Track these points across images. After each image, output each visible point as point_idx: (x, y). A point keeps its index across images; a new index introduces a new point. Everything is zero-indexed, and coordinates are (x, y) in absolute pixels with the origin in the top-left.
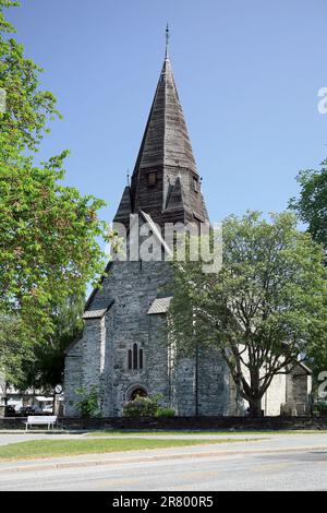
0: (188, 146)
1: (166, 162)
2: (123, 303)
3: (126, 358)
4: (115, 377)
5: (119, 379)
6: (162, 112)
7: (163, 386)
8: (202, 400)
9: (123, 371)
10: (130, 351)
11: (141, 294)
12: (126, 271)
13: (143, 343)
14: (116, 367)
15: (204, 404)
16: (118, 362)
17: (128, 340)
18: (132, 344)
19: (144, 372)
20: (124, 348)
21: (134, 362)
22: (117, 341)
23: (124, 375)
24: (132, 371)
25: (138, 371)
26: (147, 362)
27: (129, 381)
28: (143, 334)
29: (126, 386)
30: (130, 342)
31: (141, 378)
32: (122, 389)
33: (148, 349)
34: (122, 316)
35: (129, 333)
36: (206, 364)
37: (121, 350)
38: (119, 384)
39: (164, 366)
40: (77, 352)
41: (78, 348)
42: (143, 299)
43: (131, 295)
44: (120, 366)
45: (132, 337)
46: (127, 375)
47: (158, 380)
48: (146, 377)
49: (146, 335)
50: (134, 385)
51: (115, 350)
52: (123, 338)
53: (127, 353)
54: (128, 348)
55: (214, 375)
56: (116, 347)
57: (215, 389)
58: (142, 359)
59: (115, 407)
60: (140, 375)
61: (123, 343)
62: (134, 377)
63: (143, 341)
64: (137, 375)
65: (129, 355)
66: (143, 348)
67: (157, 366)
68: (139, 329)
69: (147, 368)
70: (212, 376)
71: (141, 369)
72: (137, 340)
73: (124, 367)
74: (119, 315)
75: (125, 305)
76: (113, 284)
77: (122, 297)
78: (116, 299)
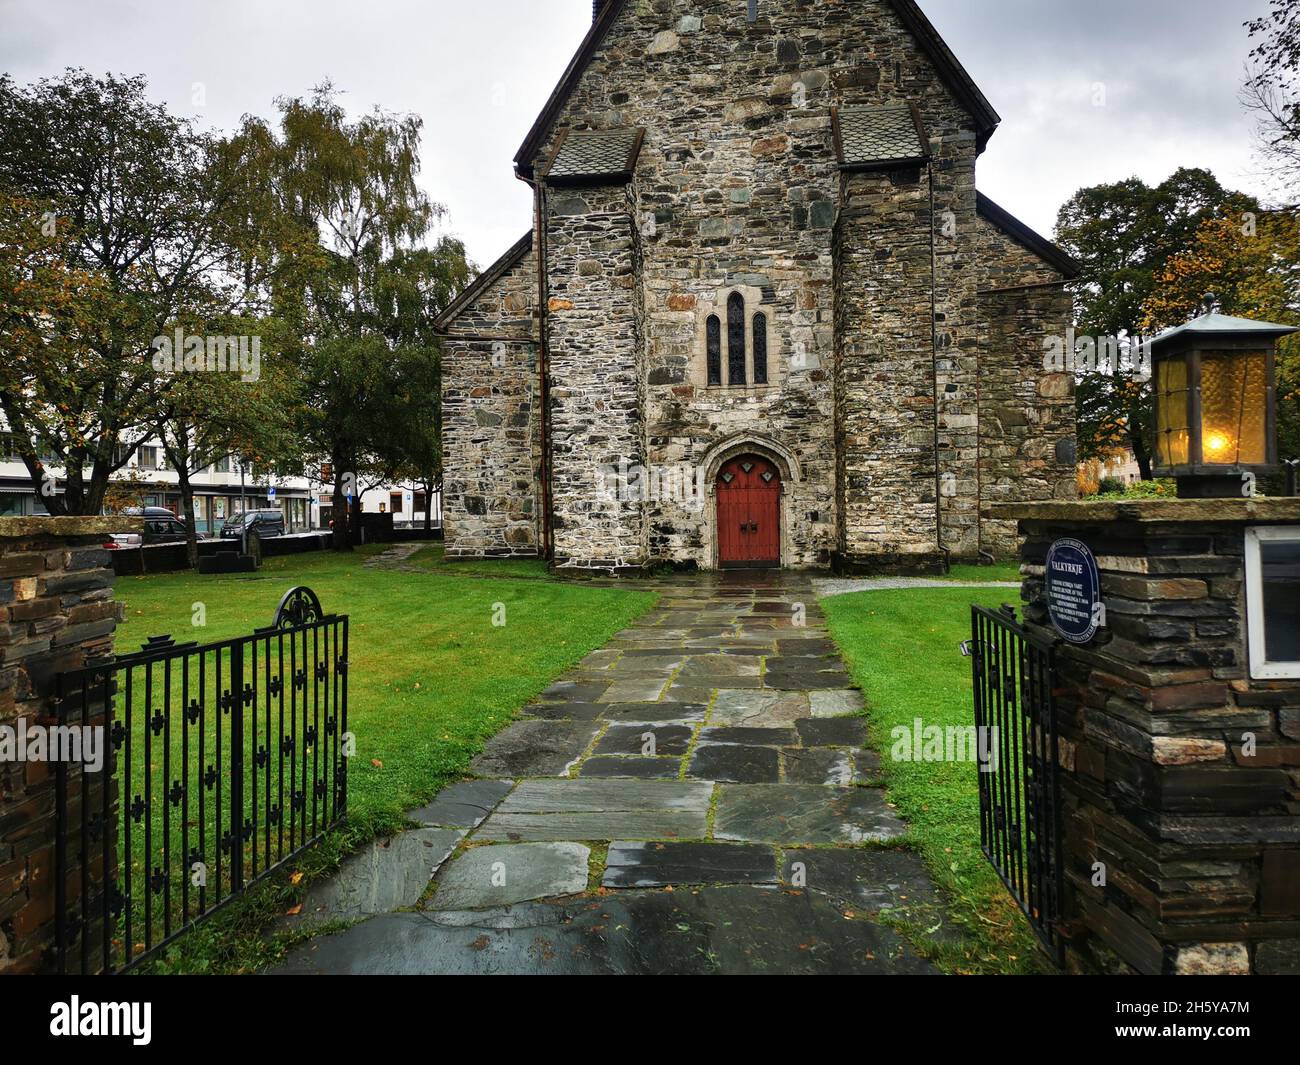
2: (679, 142)
3: (700, 348)
4: (656, 412)
5: (675, 423)
8: (995, 498)
9: (687, 392)
10: (713, 321)
11: (758, 109)
12: (690, 22)
13: (768, 294)
14: (659, 377)
16: (664, 361)
17: (706, 282)
18: (724, 293)
19: (773, 397)
20: (689, 309)
21: (731, 359)
22: (659, 284)
23: (692, 406)
24: (725, 393)
25: (748, 391)
26: (787, 360)
27: (714, 427)
28: (766, 257)
29: (699, 446)
30: (714, 287)
31: (762, 416)
32: (686, 458)
33: (790, 312)
34: (675, 192)
35: (708, 255)
36: (1002, 372)
37: (674, 316)
38: (674, 440)
39: (917, 366)
40: (490, 324)
41: (487, 308)
42: (764, 129)
43: (714, 116)
44: (672, 375)
45: (719, 270)
46: (704, 407)
47: (892, 418)
48: (783, 414)
49: (779, 262)
50: (734, 443)
51: (653, 315)
52: (683, 272)
53: (702, 327)
54: (705, 308)
55: (1040, 409)
56: (655, 306)
57: (1044, 458)
58: (765, 349)
59: (656, 518)
60: (757, 406)
61: (684, 291)
62: (732, 415)
63: (767, 283)
64: (746, 406)
65: (709, 335)
66: (768, 309)
67: (886, 365)
68: (749, 239)
69: (785, 381)
70: (1031, 413)
71: (763, 385)
72: (744, 282)
73: (691, 376)
74: (665, 188)
75: (687, 153)
76: (635, 70)
77: (676, 122)
78: (650, 131)
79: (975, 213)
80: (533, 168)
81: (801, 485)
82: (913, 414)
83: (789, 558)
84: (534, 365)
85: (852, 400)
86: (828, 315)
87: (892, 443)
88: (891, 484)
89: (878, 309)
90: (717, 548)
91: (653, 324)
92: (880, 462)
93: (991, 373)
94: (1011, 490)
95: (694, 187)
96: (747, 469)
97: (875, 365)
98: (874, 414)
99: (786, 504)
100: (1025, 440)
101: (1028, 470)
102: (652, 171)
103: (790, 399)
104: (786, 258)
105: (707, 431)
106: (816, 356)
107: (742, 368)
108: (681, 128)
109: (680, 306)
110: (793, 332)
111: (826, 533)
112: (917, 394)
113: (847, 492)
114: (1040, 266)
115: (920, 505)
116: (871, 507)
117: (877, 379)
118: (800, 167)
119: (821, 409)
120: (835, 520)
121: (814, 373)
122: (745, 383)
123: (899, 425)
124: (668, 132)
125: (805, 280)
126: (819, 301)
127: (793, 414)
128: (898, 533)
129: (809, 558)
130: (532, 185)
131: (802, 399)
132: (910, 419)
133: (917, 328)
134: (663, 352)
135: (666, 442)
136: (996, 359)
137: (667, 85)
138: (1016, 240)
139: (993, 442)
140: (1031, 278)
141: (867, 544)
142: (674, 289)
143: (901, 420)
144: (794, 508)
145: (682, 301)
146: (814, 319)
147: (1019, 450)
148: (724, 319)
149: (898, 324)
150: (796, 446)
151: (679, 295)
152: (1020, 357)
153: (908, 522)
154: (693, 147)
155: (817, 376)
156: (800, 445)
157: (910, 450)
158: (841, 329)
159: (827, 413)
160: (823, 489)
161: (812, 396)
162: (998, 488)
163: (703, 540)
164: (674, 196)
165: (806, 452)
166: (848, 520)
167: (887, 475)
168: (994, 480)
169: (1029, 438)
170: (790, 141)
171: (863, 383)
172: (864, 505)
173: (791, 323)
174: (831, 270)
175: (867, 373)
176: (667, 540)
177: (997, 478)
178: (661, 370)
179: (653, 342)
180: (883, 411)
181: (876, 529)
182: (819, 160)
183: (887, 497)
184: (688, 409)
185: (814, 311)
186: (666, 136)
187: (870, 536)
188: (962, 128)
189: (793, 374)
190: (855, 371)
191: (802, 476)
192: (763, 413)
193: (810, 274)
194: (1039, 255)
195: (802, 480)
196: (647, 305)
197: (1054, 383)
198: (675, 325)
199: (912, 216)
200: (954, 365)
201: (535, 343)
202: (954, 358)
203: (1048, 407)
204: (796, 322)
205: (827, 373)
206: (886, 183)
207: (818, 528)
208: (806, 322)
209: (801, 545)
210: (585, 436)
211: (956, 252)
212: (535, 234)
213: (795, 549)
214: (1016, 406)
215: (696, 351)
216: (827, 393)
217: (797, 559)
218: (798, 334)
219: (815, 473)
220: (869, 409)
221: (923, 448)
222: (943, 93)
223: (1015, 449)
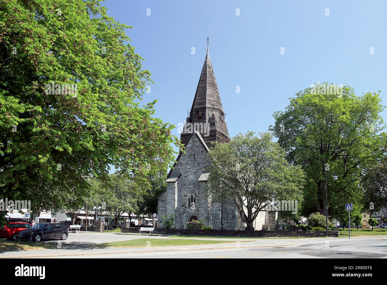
0: (218, 98)
1: (207, 105)
3: (188, 202)
4: (182, 210)
5: (184, 212)
6: (205, 80)
7: (205, 215)
8: (225, 222)
9: (186, 208)
10: (189, 198)
11: (195, 171)
12: (187, 160)
13: (196, 195)
14: (183, 206)
15: (225, 224)
16: (183, 204)
17: (188, 193)
18: (191, 195)
19: (196, 209)
22: (183, 193)
24: (191, 208)
27: (189, 213)
28: (195, 190)
29: (187, 215)
31: (195, 211)
33: (198, 197)
35: (189, 190)
36: (226, 206)
37: (185, 198)
39: (206, 206)
40: (164, 198)
41: (164, 196)
43: (190, 172)
45: (190, 192)
46: (188, 210)
47: (203, 212)
48: (197, 211)
49: (197, 191)
50: (191, 215)
51: (182, 198)
52: (186, 192)
53: (188, 199)
55: (230, 211)
58: (195, 202)
64: (193, 210)
66: (195, 197)
67: (203, 206)
70: (229, 211)
72: (193, 194)
73: (187, 206)
74: (184, 181)
75: (187, 176)
76: (181, 166)
77: (186, 172)
78: (182, 173)
95: (187, 181)
96: (194, 218)
101: (229, 219)
112: (206, 210)
124: (184, 174)
135: (183, 214)
137: (185, 168)
139: (225, 215)
147: (228, 216)
148: (191, 198)
151: (185, 195)
152: (228, 204)
168: (224, 220)
173: (198, 199)
179: (182, 201)
184: (186, 210)
189: (198, 206)
203: (232, 210)
214: (227, 210)
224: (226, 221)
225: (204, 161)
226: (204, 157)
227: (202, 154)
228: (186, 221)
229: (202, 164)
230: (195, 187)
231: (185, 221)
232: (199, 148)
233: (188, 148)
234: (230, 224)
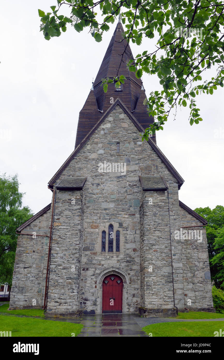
2: (96, 181)
3: (99, 240)
7: (166, 270)
8: (188, 290)
9: (95, 254)
10: (104, 232)
12: (101, 151)
13: (121, 225)
14: (86, 249)
16: (88, 244)
17: (102, 221)
18: (107, 224)
19: (122, 256)
20: (97, 228)
21: (109, 244)
22: (88, 220)
23: (96, 258)
24: (107, 254)
25: (114, 254)
26: (126, 245)
27: (103, 265)
28: (121, 214)
29: (98, 272)
30: (105, 222)
31: (118, 262)
32: (94, 275)
33: (127, 230)
34: (95, 195)
35: (103, 213)
37: (92, 230)
38: (90, 269)
41: (34, 226)
42: (121, 179)
43: (107, 175)
44: (90, 248)
45: (106, 217)
46: (100, 259)
47: (159, 263)
48: (124, 262)
49: (124, 216)
50: (109, 271)
51: (86, 230)
52: (95, 218)
53: (101, 234)
54: (102, 229)
55: (199, 262)
56: (86, 227)
57: (202, 278)
58: (119, 241)
59: (83, 296)
60: (116, 259)
61: (96, 223)
62: (109, 262)
63: (120, 222)
64: (113, 259)
65: (103, 236)
66: (120, 229)
67: (157, 247)
68: (116, 209)
69: (125, 251)
70: (197, 263)
71: (118, 252)
72: (114, 221)
73: (96, 249)
74: (92, 194)
75: (99, 184)
76: (85, 162)
77: (96, 176)
78: (88, 178)
79: (179, 205)
80: (53, 186)
81: (129, 285)
82: (165, 262)
83: (125, 309)
84: (47, 244)
85: (147, 257)
86: (138, 232)
87: (159, 271)
88: (159, 285)
89: (154, 230)
90: (102, 306)
91: (86, 233)
92: (155, 278)
93: (185, 251)
94: (193, 287)
95: (100, 194)
96: (112, 279)
97: (154, 246)
98: (153, 262)
99: (125, 291)
100: (195, 271)
101: (197, 281)
102: (88, 188)
103: (127, 257)
104: (126, 215)
105: (100, 266)
106: (134, 244)
107: (112, 247)
108: (97, 178)
109: (94, 227)
110: (128, 236)
111: (137, 301)
112: (167, 256)
113: (145, 287)
114: (196, 221)
115: (168, 292)
116: (153, 292)
117: (154, 251)
118: (130, 190)
119: (136, 260)
120: (140, 296)
121: (134, 249)
122: (113, 252)
123: (161, 266)
124: (94, 179)
125: (132, 221)
126: (136, 227)
127: (127, 261)
128: (161, 302)
129: (132, 310)
130: (52, 191)
131: (130, 257)
132: (165, 264)
133: (166, 236)
134: (88, 241)
135: (87, 269)
136: (186, 247)
137: (94, 167)
138: (190, 214)
139: (187, 272)
140: (194, 224)
141: (152, 305)
142: (93, 222)
143: (162, 264)
144: (127, 292)
145: (95, 226)
146: (134, 233)
147: (194, 275)
148: (107, 232)
149: (160, 234)
150: (128, 272)
151: (94, 224)
152: (192, 247)
153: (164, 298)
154: (100, 183)
155: (135, 250)
156: (129, 272)
157: (164, 274)
158: (142, 235)
159: (138, 262)
160: (136, 286)
161: (133, 256)
162: (189, 287)
163: (98, 303)
164: (94, 196)
165: (131, 274)
166: (146, 297)
167: (158, 282)
168: (187, 284)
169: (197, 271)
170: (128, 183)
171: (150, 252)
172: (151, 292)
173: (127, 234)
174: (139, 219)
175: (151, 249)
176: (86, 303)
177: (188, 283)
178: (87, 246)
179: (85, 238)
180: (156, 261)
181: (155, 300)
182: (136, 188)
183: (158, 289)
184: (95, 259)
185: (134, 230)
186: (93, 179)
187: (153, 303)
188: (174, 183)
189: (128, 249)
190: (148, 248)
191: (130, 282)
192: (118, 261)
193: (133, 220)
194: (196, 218)
195: (130, 283)
196: (84, 227)
197: (202, 254)
198: (92, 233)
199: (163, 203)
200: (175, 248)
201: (48, 237)
202: (175, 246)
203: (202, 261)
204: (129, 234)
205: (138, 249)
206: (156, 194)
207: (135, 299)
208: (132, 234)
209: (129, 305)
210: (61, 267)
211: (174, 216)
212: (52, 205)
213: (127, 307)
214: (192, 261)
215: (98, 241)
216: (138, 255)
217: (128, 310)
218: (129, 237)
219: (134, 281)
220: (152, 260)
221: (169, 273)
222: (169, 174)
223: (193, 275)
224: (191, 286)
225: (141, 157)
226: (139, 149)
227: (135, 144)
228: (94, 286)
229: (137, 162)
230: (120, 206)
231: (92, 288)
232: (129, 132)
233: (103, 129)
234: (201, 293)
